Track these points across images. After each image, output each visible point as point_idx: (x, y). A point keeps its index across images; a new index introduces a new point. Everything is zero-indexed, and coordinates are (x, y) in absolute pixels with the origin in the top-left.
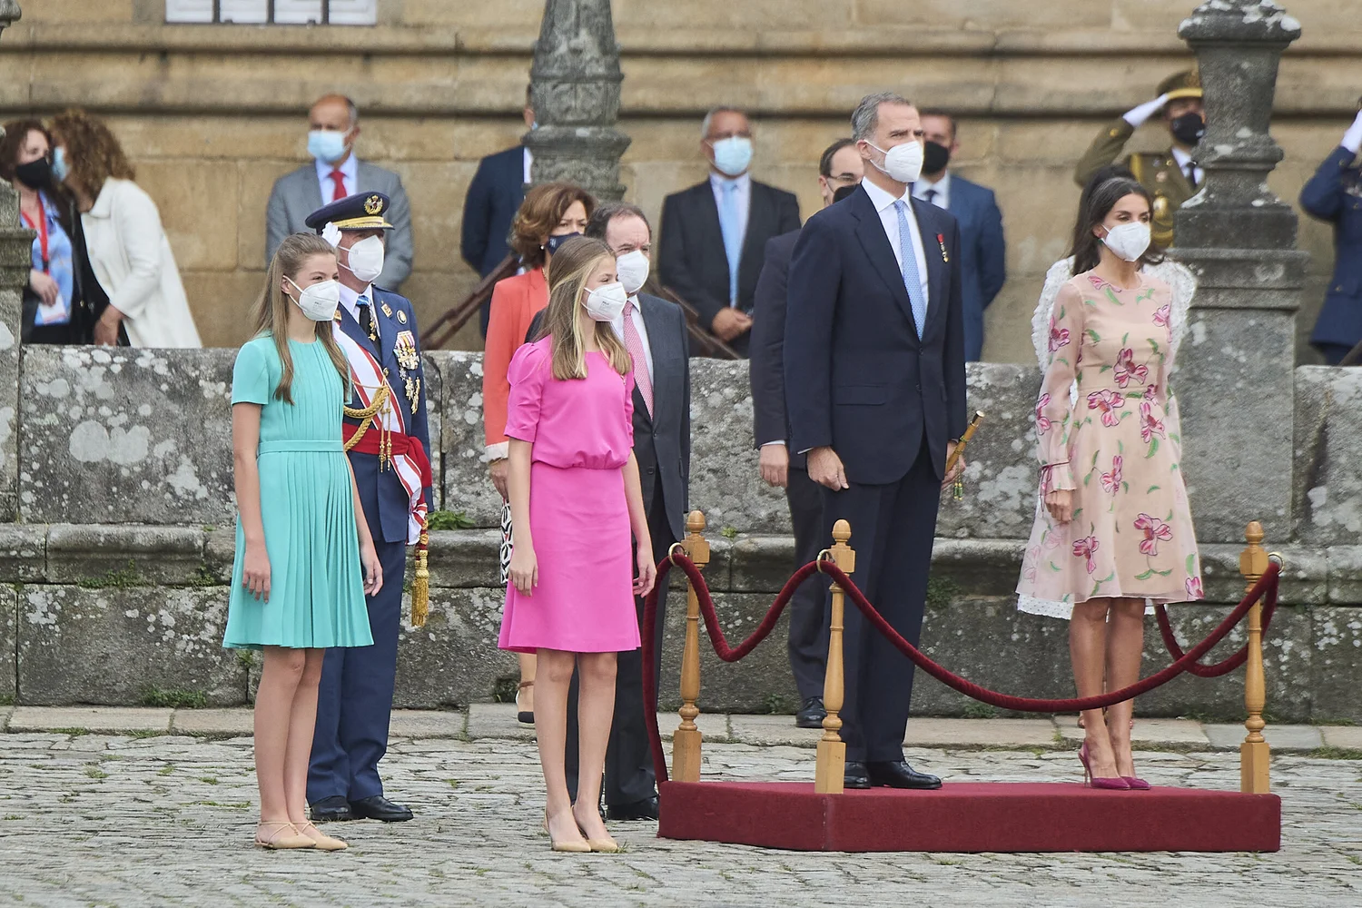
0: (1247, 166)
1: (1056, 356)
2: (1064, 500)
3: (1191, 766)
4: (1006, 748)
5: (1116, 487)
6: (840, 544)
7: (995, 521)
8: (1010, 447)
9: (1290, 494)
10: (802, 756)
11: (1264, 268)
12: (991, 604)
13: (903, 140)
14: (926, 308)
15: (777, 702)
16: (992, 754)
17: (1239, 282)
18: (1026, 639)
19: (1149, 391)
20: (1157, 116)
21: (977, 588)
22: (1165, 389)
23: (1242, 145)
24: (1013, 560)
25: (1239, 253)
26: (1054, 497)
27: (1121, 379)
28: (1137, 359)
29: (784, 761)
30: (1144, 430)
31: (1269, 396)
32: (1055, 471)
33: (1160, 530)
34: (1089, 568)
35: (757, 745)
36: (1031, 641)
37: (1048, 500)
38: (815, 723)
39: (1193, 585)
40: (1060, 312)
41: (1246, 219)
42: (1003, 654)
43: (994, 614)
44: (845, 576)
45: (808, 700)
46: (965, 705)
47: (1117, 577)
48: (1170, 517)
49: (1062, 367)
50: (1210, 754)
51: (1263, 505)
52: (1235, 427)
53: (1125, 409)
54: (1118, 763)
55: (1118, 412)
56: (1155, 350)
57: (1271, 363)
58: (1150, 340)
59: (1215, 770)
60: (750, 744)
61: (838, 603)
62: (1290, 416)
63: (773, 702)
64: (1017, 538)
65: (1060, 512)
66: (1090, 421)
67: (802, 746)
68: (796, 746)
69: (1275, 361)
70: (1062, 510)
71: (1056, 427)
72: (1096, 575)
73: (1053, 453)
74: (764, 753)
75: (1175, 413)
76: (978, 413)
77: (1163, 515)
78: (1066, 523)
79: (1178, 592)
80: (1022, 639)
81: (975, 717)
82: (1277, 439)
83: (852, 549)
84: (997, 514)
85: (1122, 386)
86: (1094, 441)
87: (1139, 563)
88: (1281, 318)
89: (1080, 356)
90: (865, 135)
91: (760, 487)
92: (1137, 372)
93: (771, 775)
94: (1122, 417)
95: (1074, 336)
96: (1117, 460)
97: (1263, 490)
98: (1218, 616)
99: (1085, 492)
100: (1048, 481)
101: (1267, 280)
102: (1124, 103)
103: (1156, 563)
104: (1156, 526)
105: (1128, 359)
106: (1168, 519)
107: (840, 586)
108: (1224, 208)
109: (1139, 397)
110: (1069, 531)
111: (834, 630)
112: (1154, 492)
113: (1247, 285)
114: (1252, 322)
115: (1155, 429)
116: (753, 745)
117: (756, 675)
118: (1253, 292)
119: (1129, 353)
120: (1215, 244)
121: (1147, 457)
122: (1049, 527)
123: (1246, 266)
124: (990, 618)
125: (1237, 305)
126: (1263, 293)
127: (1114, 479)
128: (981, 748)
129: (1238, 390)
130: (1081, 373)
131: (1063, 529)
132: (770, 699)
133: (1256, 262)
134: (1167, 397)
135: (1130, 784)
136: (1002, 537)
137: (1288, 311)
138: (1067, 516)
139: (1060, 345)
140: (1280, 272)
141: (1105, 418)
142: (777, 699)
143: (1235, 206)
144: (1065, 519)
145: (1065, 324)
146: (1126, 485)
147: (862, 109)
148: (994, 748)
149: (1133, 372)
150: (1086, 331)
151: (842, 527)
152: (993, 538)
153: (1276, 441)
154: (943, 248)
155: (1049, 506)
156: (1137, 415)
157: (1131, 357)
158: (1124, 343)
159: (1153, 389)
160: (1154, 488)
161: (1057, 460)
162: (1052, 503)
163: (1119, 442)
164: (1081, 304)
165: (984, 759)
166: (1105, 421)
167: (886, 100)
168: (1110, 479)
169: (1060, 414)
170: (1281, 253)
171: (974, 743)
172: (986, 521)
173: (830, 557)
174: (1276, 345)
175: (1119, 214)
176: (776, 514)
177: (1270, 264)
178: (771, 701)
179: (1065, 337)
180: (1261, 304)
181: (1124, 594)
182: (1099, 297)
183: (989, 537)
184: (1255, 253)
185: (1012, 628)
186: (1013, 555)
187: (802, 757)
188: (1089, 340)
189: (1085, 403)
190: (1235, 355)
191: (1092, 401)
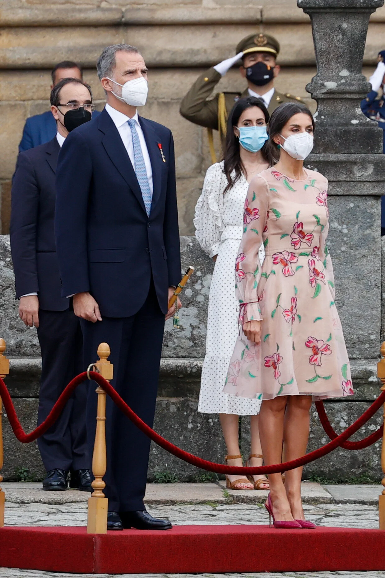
0: (347, 96)
1: (249, 227)
2: (255, 328)
3: (321, 513)
4: (191, 503)
5: (293, 319)
6: (103, 360)
7: (174, 346)
8: (184, 294)
9: (379, 324)
10: (51, 510)
11: (360, 167)
12: (173, 403)
13: (134, 77)
14: (152, 195)
15: (25, 474)
16: (182, 507)
17: (343, 177)
18: (198, 427)
19: (314, 251)
20: (235, 67)
21: (164, 392)
22: (323, 249)
23: (343, 81)
24: (189, 372)
25: (342, 157)
26: (249, 326)
27: (294, 244)
28: (306, 229)
29: (38, 514)
30: (311, 278)
31: (364, 256)
32: (249, 307)
33: (323, 348)
34: (275, 375)
35: (18, 503)
36: (202, 428)
37: (244, 329)
38: (56, 487)
39: (347, 386)
40: (252, 196)
41: (347, 132)
42: (182, 438)
43: (175, 410)
44: (106, 382)
45: (51, 471)
46: (155, 474)
47: (295, 380)
48: (330, 339)
49: (253, 234)
50: (333, 505)
51: (361, 332)
52: (341, 279)
53: (299, 264)
54: (292, 510)
55: (294, 266)
56: (318, 222)
57: (365, 233)
58: (315, 216)
59: (337, 516)
60: (13, 502)
61: (101, 400)
62: (379, 270)
63: (23, 473)
64: (189, 357)
65: (253, 336)
66: (274, 273)
67: (49, 503)
68: (45, 503)
69: (368, 232)
70: (255, 335)
71: (249, 277)
72: (281, 380)
73: (247, 295)
74: (23, 508)
75: (330, 267)
76: (191, 267)
77: (325, 337)
78: (257, 344)
79: (336, 391)
80: (195, 427)
81: (163, 482)
82: (370, 286)
83: (111, 363)
84: (175, 340)
85: (296, 248)
86: (277, 287)
87: (309, 371)
88: (371, 202)
89: (266, 227)
90: (106, 74)
91: (10, 324)
92: (306, 238)
93: (32, 523)
94: (297, 270)
95: (262, 213)
96: (294, 300)
97: (360, 322)
98: (331, 410)
99: (271, 323)
100: (244, 314)
101: (362, 175)
102: (213, 57)
103: (320, 371)
104: (320, 345)
105: (300, 229)
106: (328, 340)
107: (103, 389)
108: (331, 125)
109: (308, 255)
110: (261, 350)
111: (100, 420)
112: (318, 321)
113: (348, 179)
114: (352, 205)
115: (318, 278)
116: (15, 503)
117: (10, 454)
118: (352, 184)
119: (301, 225)
120: (325, 151)
121: (313, 298)
122: (247, 347)
123: (347, 165)
124: (172, 413)
125: (342, 193)
126: (359, 185)
127: (292, 313)
128: (173, 503)
129: (343, 252)
130: (267, 239)
131: (256, 348)
132: (20, 471)
133: (354, 163)
134: (324, 255)
135: (302, 525)
136: (178, 357)
137: (376, 197)
138: (258, 339)
139: (252, 220)
140: (371, 170)
141: (285, 270)
142: (25, 471)
143: (339, 124)
144: (257, 341)
145: (256, 204)
146: (299, 317)
147: (105, 56)
148: (182, 503)
149: (304, 238)
150: (270, 210)
151: (104, 348)
152: (173, 357)
153: (368, 287)
154: (162, 153)
155: (245, 332)
156: (306, 268)
157: (302, 227)
158: (297, 218)
159: (316, 250)
160: (319, 318)
161: (251, 300)
162: (248, 330)
163: (294, 286)
164: (268, 191)
165: (177, 510)
166: (285, 272)
167: (121, 50)
168: (289, 313)
169: (251, 268)
170: (371, 157)
171: (169, 499)
172: (167, 346)
173: (96, 369)
174: (368, 220)
175: (292, 127)
176: (21, 342)
177: (363, 164)
178: (21, 473)
179: (256, 214)
180: (358, 192)
181: (300, 393)
182: (279, 185)
183: (170, 357)
184: (353, 157)
185: (188, 420)
186: (188, 369)
187: (49, 510)
188: (272, 216)
189: (270, 260)
190: (340, 228)
191: (275, 259)
